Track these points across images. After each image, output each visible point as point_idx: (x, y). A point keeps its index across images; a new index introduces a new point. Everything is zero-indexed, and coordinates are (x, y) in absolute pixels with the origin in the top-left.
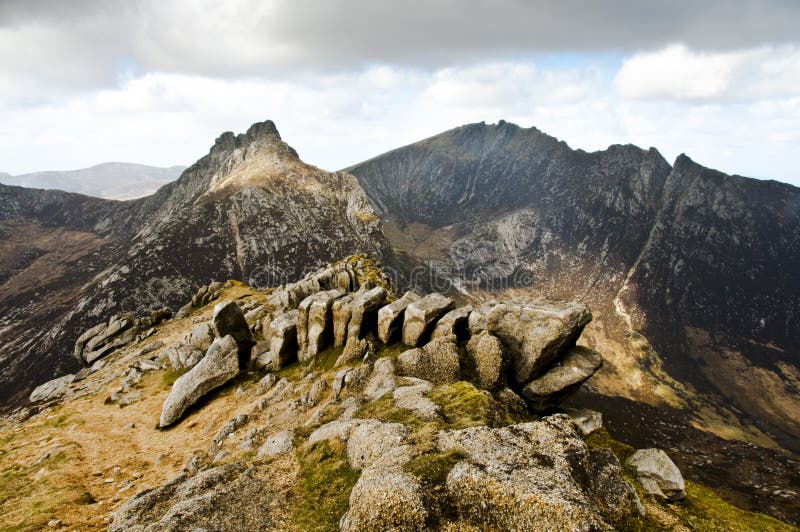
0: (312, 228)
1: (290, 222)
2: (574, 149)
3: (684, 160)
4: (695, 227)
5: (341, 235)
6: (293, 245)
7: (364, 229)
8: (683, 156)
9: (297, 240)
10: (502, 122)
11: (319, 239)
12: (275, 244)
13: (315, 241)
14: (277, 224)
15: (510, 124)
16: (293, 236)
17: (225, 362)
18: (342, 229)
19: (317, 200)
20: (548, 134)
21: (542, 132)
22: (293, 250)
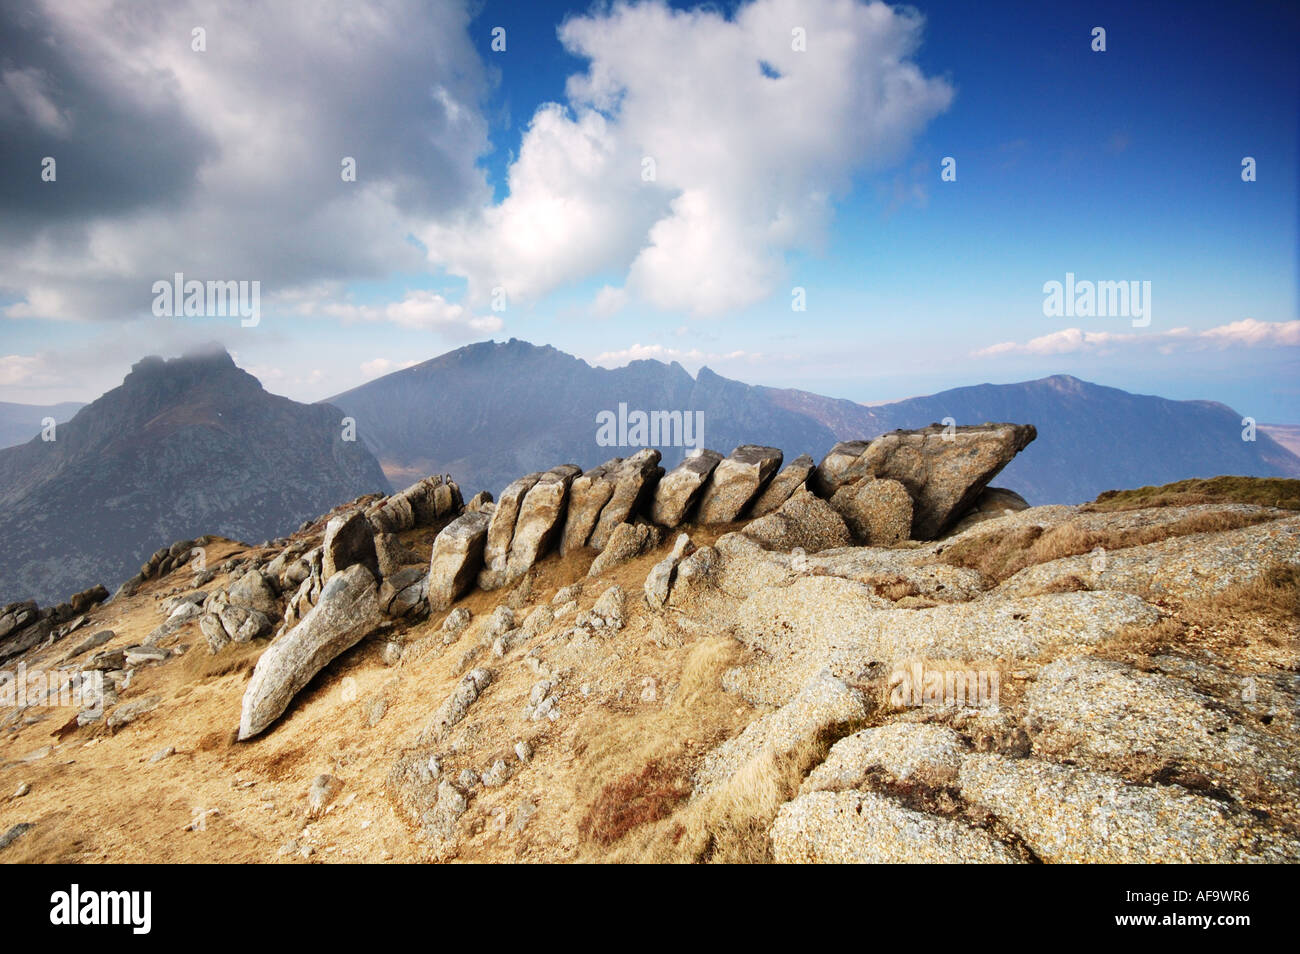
0: (286, 474)
1: (253, 468)
2: (594, 366)
3: (706, 373)
4: (724, 440)
5: (326, 478)
6: (261, 497)
7: (356, 471)
8: (705, 368)
9: (264, 490)
10: (513, 341)
11: (297, 486)
12: (234, 497)
13: (291, 490)
14: (236, 472)
15: (522, 342)
16: (260, 486)
17: (358, 607)
18: (328, 472)
19: (290, 439)
20: (565, 351)
21: (558, 349)
22: (260, 503)
